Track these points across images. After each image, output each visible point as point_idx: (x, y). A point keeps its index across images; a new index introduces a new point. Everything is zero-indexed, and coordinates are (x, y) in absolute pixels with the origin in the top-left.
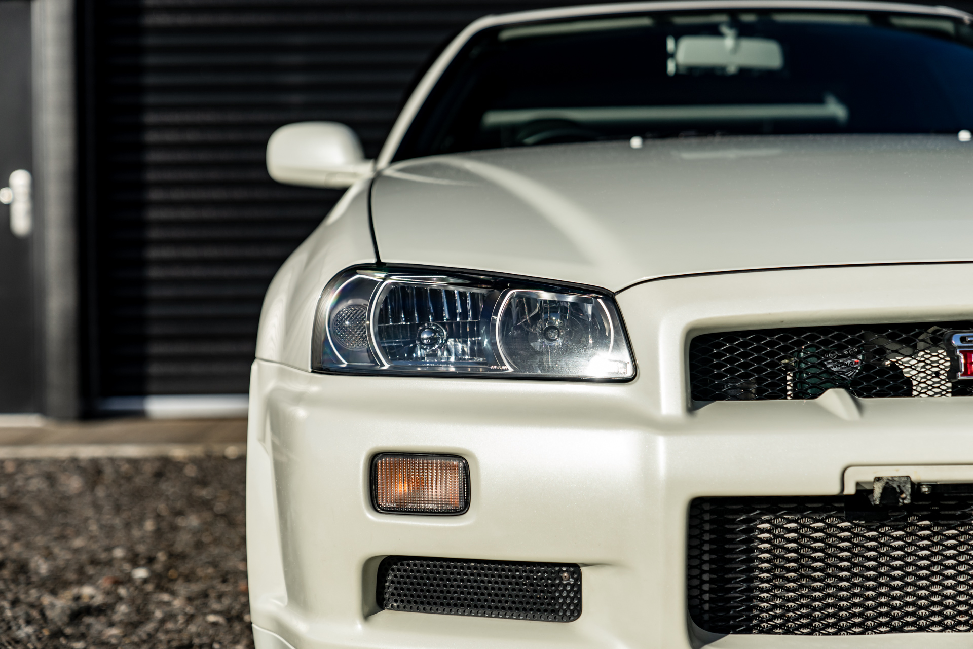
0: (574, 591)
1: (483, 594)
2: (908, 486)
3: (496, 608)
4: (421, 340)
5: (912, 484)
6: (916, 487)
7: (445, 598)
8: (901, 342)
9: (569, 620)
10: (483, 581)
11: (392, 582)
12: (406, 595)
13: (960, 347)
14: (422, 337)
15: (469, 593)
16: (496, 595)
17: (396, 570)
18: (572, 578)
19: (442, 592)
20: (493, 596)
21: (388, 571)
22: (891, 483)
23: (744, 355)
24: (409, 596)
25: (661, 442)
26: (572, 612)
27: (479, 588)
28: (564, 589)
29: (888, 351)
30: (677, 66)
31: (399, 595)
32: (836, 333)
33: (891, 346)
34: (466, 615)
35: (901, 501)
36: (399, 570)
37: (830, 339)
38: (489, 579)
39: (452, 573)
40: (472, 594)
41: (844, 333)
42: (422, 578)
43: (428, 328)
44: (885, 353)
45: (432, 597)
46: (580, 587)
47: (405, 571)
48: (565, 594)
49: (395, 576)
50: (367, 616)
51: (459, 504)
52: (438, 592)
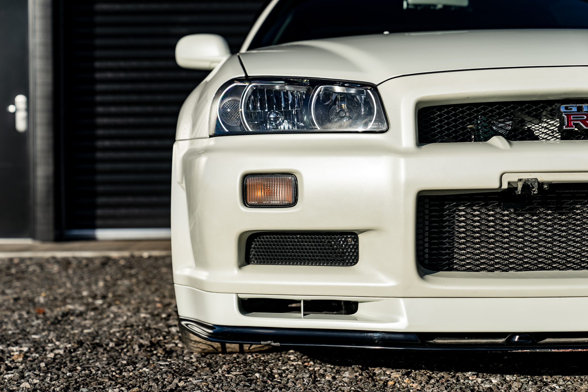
0: (355, 248)
1: (304, 252)
2: (536, 184)
3: (312, 260)
4: (270, 118)
5: (539, 183)
6: (541, 185)
7: (283, 256)
8: (533, 116)
9: (351, 265)
10: (304, 245)
11: (254, 248)
12: (262, 255)
13: (564, 112)
14: (270, 117)
15: (297, 252)
16: (312, 253)
17: (256, 241)
18: (354, 241)
19: (282, 252)
20: (310, 253)
21: (252, 242)
22: (527, 182)
23: (447, 118)
24: (263, 256)
25: (402, 162)
26: (353, 260)
27: (302, 249)
28: (349, 247)
29: (526, 122)
30: (408, 4)
31: (258, 255)
32: (497, 106)
33: (527, 119)
34: (295, 265)
35: (532, 192)
36: (258, 241)
37: (494, 109)
38: (308, 244)
39: (287, 242)
40: (298, 253)
41: (502, 106)
42: (271, 245)
43: (274, 112)
44: (524, 122)
45: (276, 256)
46: (358, 246)
47: (261, 241)
48: (349, 250)
49: (256, 245)
50: (240, 266)
51: (291, 200)
52: (280, 252)
